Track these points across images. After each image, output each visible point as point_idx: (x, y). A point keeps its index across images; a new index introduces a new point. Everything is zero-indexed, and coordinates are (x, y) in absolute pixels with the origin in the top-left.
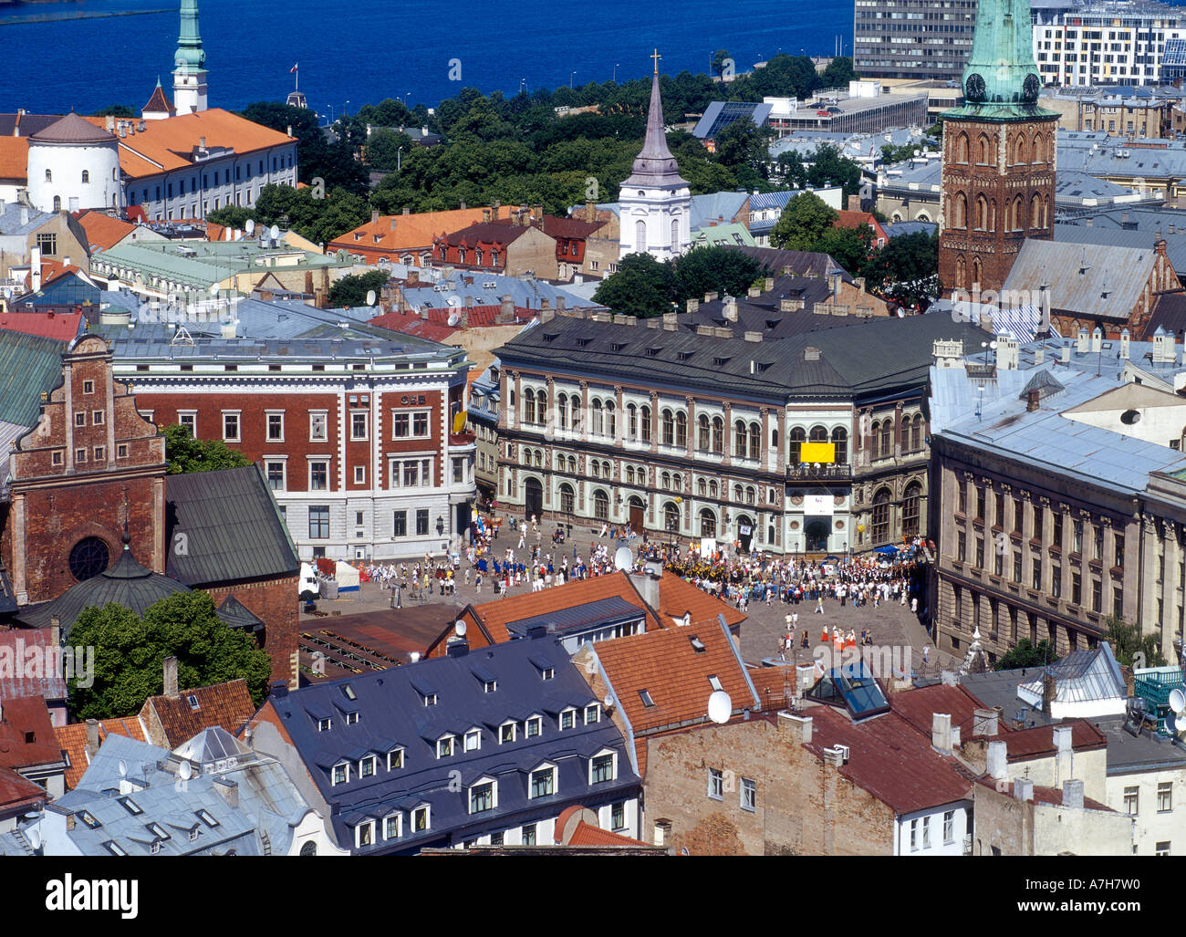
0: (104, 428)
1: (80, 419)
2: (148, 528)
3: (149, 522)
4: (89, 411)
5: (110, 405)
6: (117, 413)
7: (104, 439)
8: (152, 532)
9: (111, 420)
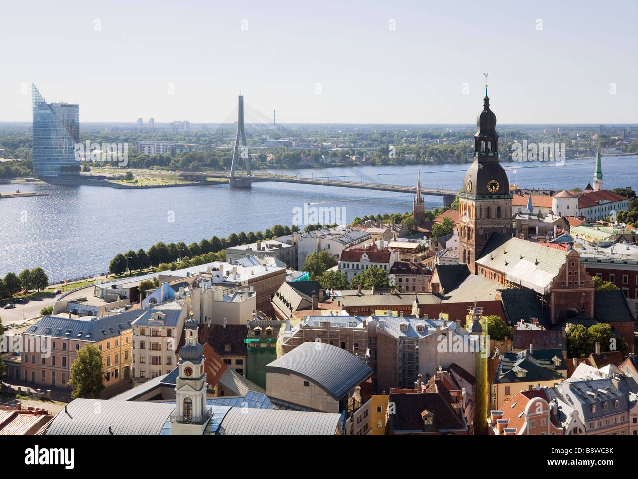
0: (577, 276)
1: (570, 273)
2: (589, 305)
3: (590, 304)
4: (573, 271)
5: (579, 270)
6: (581, 272)
7: (577, 279)
8: (591, 306)
9: (579, 274)
